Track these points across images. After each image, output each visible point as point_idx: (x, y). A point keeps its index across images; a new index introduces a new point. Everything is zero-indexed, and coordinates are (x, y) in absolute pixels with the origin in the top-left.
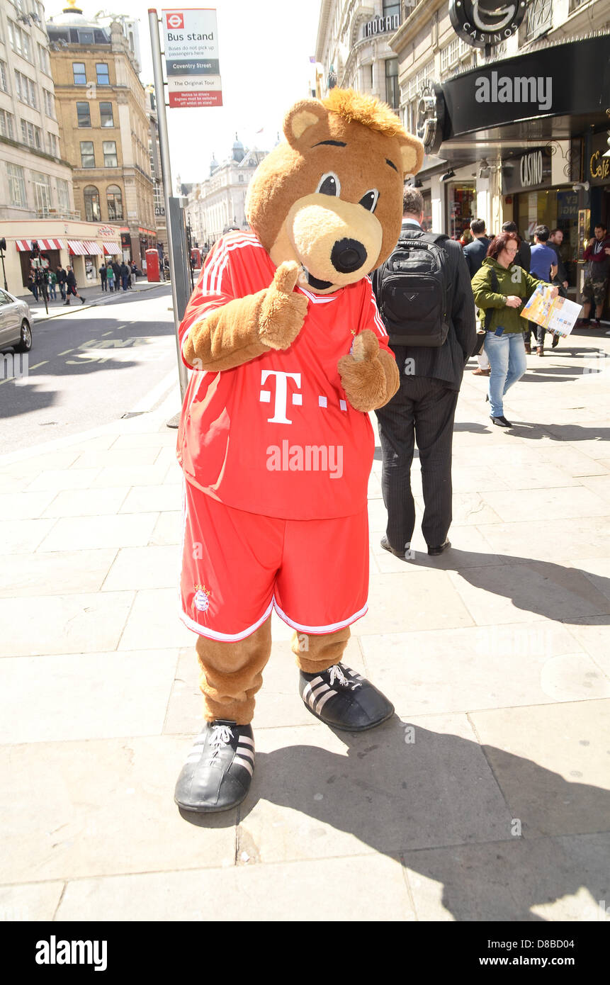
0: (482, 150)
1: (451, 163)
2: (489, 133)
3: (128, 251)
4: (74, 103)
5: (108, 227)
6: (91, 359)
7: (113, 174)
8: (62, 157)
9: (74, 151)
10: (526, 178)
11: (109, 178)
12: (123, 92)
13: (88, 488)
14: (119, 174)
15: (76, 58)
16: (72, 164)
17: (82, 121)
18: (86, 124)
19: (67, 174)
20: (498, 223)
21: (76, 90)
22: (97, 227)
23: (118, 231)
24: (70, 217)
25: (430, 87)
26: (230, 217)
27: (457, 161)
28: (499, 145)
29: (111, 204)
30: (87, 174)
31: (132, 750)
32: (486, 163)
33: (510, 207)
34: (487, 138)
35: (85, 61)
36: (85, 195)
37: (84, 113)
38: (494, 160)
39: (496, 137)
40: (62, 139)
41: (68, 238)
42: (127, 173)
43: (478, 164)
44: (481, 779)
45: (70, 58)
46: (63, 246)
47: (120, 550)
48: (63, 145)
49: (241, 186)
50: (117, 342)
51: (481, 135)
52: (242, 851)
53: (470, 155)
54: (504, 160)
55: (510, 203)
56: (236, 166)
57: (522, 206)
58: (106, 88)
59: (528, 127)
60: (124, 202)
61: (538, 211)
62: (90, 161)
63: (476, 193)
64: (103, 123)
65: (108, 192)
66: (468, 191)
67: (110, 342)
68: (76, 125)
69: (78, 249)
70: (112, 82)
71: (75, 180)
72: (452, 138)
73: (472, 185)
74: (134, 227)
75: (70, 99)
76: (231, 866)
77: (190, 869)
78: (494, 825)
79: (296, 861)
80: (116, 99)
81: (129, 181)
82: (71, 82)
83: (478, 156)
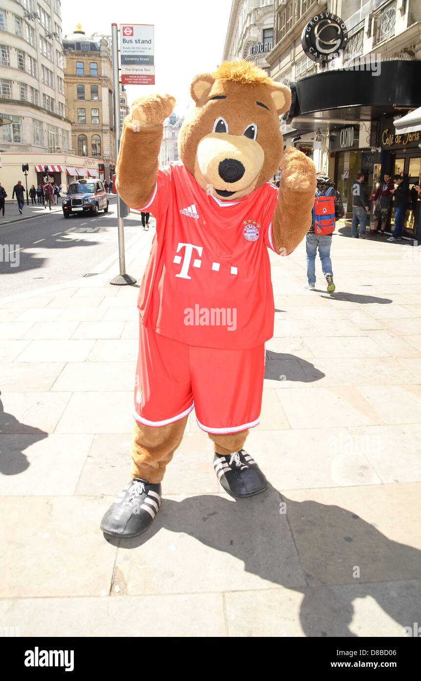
0: (318, 123)
1: (299, 131)
2: (323, 113)
3: (103, 175)
4: (75, 85)
5: (91, 160)
6: (71, 239)
7: (96, 128)
8: (66, 117)
9: (73, 113)
10: (344, 143)
11: (93, 131)
12: (105, 80)
13: (54, 321)
14: (100, 128)
15: (78, 59)
16: (71, 121)
17: (79, 96)
18: (82, 98)
19: (68, 127)
20: (325, 169)
21: (77, 78)
22: (84, 159)
23: (97, 163)
24: (68, 153)
25: (288, 84)
26: (166, 157)
27: (302, 130)
28: (328, 122)
29: (94, 146)
30: (81, 128)
31: (52, 506)
32: (320, 132)
33: (333, 160)
34: (321, 117)
35: (84, 61)
36: (79, 140)
37: (81, 91)
38: (325, 131)
39: (327, 117)
40: (67, 107)
41: (67, 165)
42: (104, 128)
43: (315, 132)
44: (284, 540)
45: (75, 59)
46: (63, 170)
47: (67, 363)
48: (67, 110)
49: (173, 139)
50: (89, 229)
51: (318, 114)
52: (116, 585)
53: (310, 127)
54: (331, 131)
55: (333, 157)
56: (171, 127)
57: (340, 160)
58: (95, 77)
59: (346, 111)
60: (101, 145)
61: (350, 164)
62: (83, 120)
63: (313, 150)
64: (92, 97)
65: (93, 139)
66: (308, 149)
67: (84, 229)
68: (76, 98)
69: (72, 172)
70: (99, 74)
71: (73, 131)
72: (300, 115)
73: (311, 145)
74: (107, 161)
75: (73, 83)
76: (106, 596)
77: (78, 597)
78: (289, 575)
79: (151, 595)
80: (100, 84)
81: (106, 133)
82: (75, 73)
83: (315, 128)
